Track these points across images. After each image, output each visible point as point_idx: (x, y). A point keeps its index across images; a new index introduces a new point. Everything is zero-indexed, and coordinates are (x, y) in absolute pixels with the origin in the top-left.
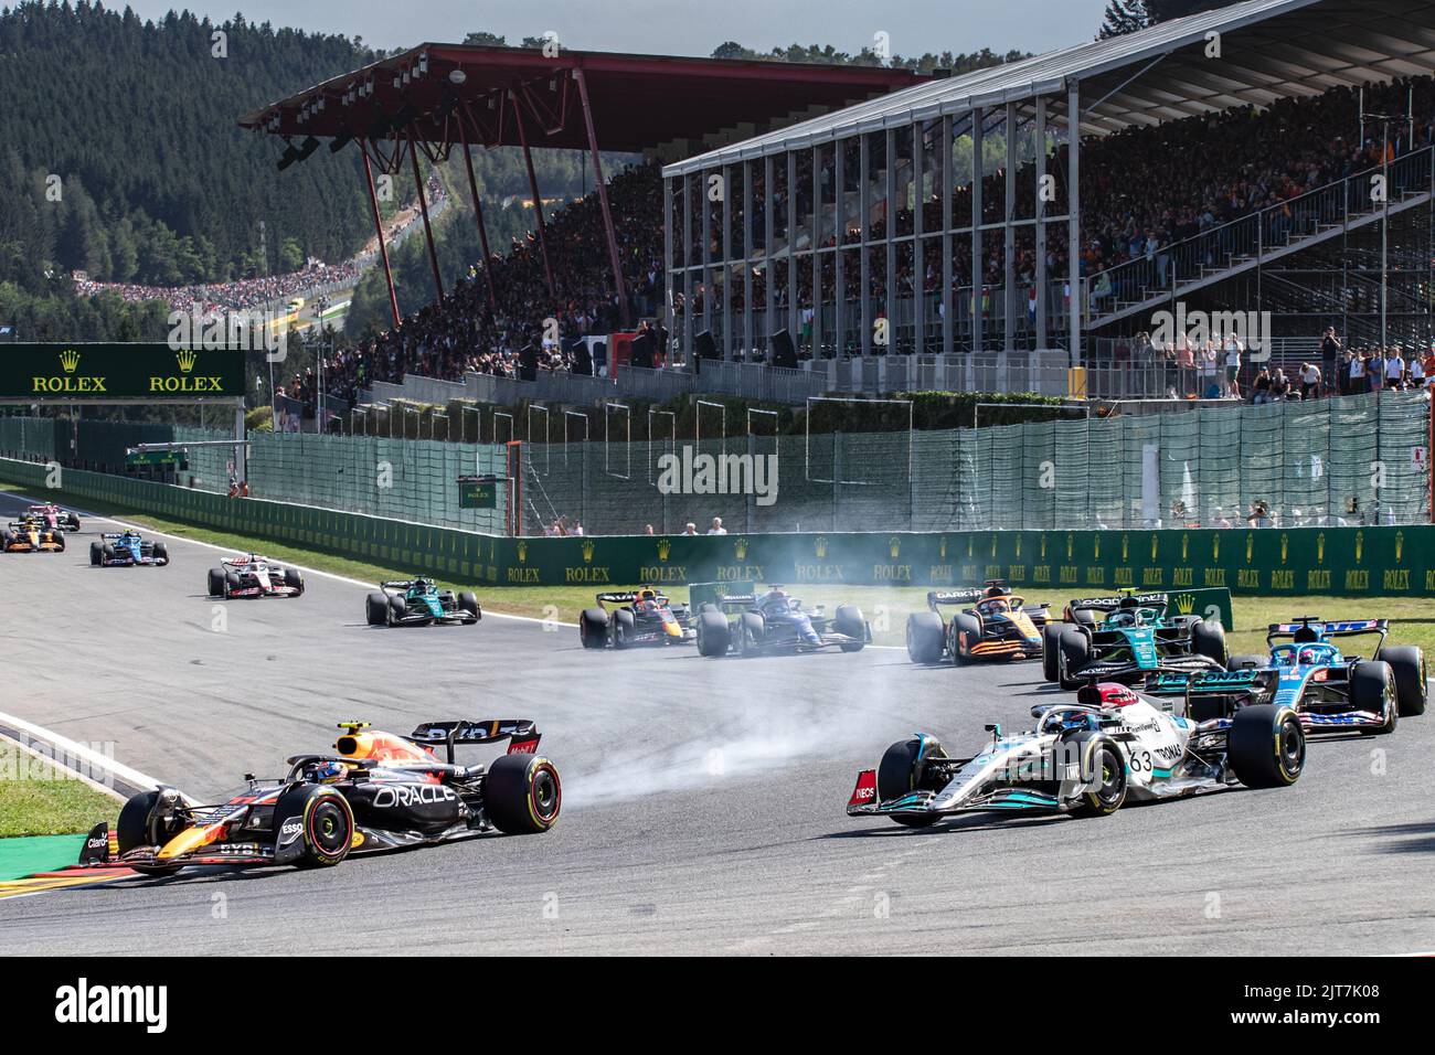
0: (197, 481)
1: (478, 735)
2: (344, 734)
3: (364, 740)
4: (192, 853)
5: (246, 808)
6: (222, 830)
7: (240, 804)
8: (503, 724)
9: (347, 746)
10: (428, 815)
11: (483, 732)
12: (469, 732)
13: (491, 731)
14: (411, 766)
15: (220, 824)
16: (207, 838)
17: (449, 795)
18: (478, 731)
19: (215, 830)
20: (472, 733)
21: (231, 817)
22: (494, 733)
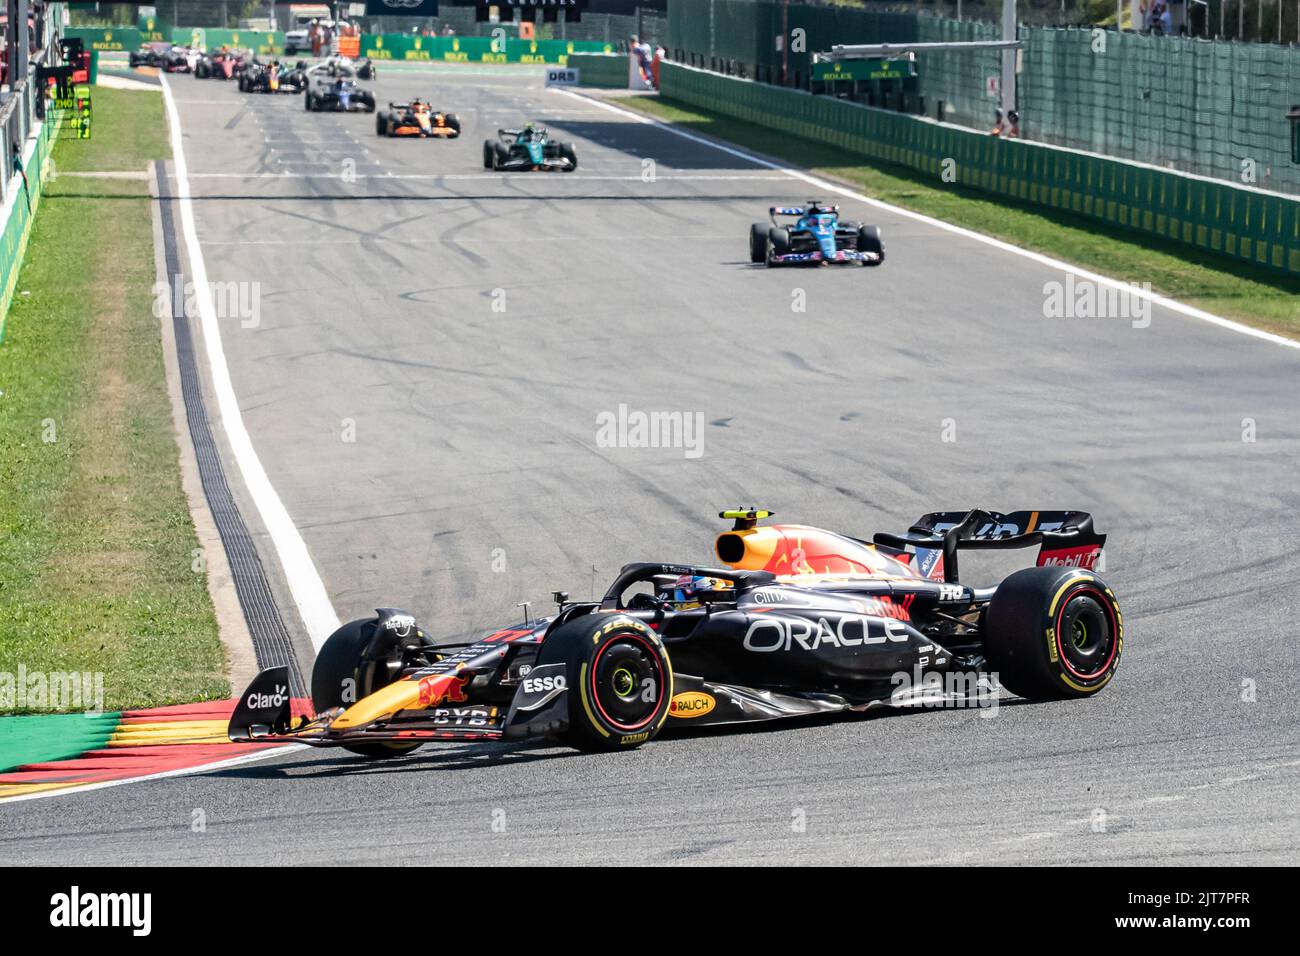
0: (949, 109)
1: (1005, 534)
2: (727, 527)
3: (761, 540)
4: (387, 721)
5: (506, 649)
6: (453, 684)
7: (498, 643)
8: (1047, 516)
9: (730, 548)
10: (853, 665)
11: (1013, 529)
12: (993, 529)
13: (1022, 527)
14: (846, 584)
15: (450, 675)
16: (423, 698)
17: (896, 633)
18: (1007, 527)
19: (440, 684)
20: (998, 530)
21: (472, 665)
22: (1029, 530)
